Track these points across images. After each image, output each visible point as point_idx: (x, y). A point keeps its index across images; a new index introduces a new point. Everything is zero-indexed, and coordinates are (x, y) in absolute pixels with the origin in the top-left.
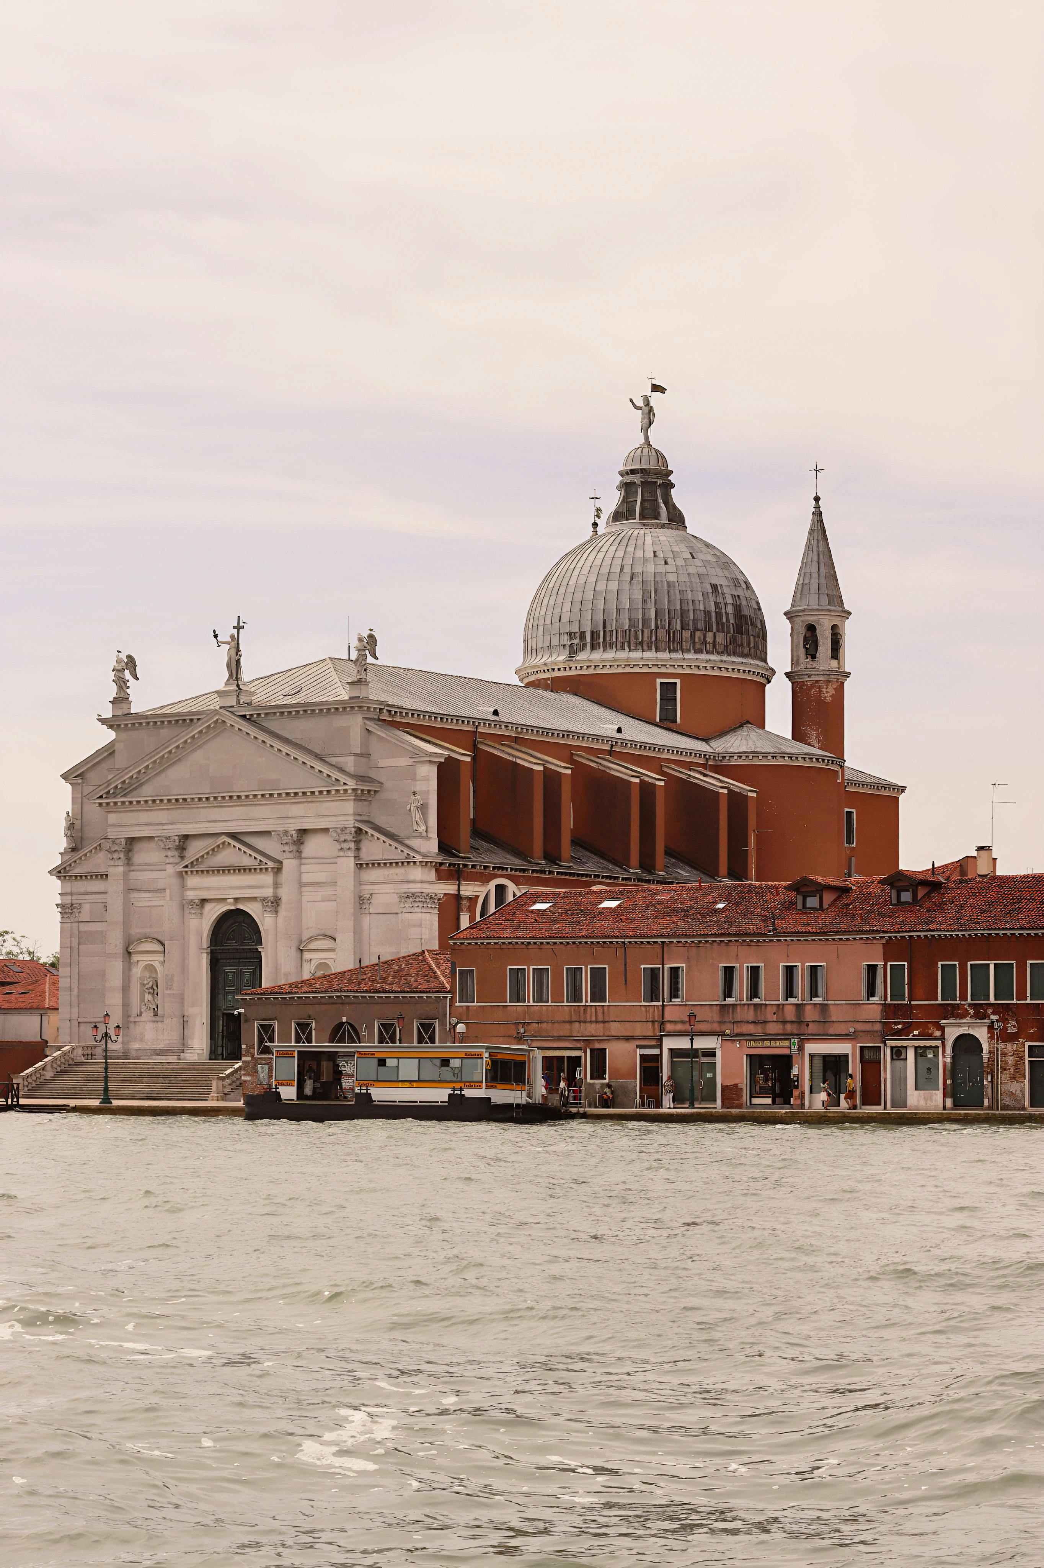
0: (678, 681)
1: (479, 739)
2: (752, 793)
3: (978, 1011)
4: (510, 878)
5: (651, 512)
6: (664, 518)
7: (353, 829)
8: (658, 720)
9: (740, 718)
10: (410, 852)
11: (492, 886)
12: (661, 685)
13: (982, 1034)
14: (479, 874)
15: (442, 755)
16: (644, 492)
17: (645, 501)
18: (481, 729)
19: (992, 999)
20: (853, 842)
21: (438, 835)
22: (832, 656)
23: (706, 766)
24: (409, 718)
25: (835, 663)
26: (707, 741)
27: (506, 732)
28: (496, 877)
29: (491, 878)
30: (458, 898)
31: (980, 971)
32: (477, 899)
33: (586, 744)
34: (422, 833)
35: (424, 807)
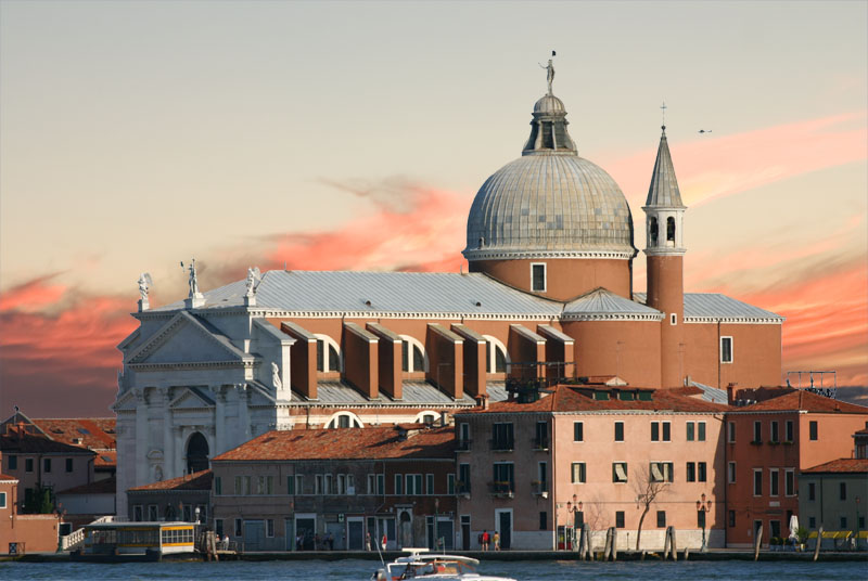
0: (545, 264)
1: (346, 323)
2: (569, 342)
3: (409, 500)
4: (350, 411)
5: (548, 144)
6: (555, 145)
7: (245, 385)
8: (532, 290)
9: (594, 286)
10: (273, 399)
11: (336, 417)
12: (534, 266)
13: (410, 511)
14: (325, 410)
15: (292, 342)
16: (544, 130)
17: (544, 136)
18: (347, 316)
19: (414, 494)
20: (730, 360)
21: (292, 388)
22: (668, 239)
23: (551, 323)
24: (288, 316)
25: (671, 243)
26: (565, 303)
27: (369, 316)
28: (339, 410)
29: (335, 412)
30: (307, 424)
31: (410, 479)
32: (323, 425)
33: (440, 318)
34: (279, 388)
35: (280, 374)
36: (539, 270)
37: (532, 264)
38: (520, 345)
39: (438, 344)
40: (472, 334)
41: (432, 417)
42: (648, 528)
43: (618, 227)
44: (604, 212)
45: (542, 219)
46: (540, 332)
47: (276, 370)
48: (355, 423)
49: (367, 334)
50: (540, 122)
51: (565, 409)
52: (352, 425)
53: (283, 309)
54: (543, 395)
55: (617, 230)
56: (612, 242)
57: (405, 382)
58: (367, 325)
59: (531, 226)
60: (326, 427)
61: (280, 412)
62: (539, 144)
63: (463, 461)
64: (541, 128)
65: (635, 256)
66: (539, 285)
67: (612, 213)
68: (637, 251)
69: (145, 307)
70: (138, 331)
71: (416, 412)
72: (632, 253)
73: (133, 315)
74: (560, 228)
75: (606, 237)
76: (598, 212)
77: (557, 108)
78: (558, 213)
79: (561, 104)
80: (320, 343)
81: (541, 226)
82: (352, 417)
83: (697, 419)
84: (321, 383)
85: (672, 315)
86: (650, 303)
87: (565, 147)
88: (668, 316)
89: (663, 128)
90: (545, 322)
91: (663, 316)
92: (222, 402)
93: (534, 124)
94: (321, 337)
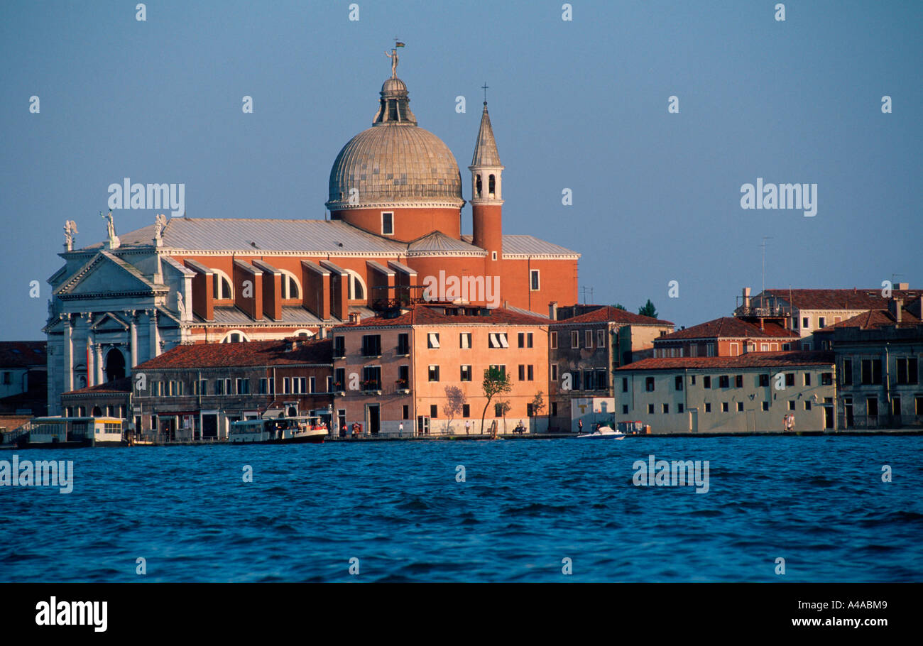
0: (392, 213)
1: (235, 260)
2: (413, 274)
3: (296, 397)
4: (240, 329)
5: (394, 117)
6: (400, 120)
7: (155, 310)
8: (382, 233)
9: (432, 230)
10: (178, 321)
11: (229, 335)
12: (384, 214)
13: (296, 407)
14: (220, 330)
15: (193, 274)
16: (390, 105)
17: (390, 110)
18: (236, 255)
19: (300, 392)
20: (537, 288)
21: (193, 313)
22: (490, 192)
23: (398, 259)
24: (189, 254)
25: (492, 195)
26: (409, 244)
27: (253, 254)
28: (231, 329)
29: (228, 330)
30: (206, 341)
31: (296, 381)
32: (219, 341)
33: (310, 255)
34: (183, 313)
35: (184, 300)
36: (388, 218)
37: (382, 213)
38: (376, 276)
39: (310, 275)
40: (336, 267)
41: (305, 334)
42: (488, 418)
43: (450, 183)
44: (439, 171)
45: (390, 177)
46: (391, 267)
47: (180, 296)
48: (244, 339)
49: (254, 269)
50: (386, 100)
51: (422, 323)
52: (241, 340)
53: (185, 249)
54: (404, 312)
55: (450, 186)
56: (446, 195)
57: (284, 307)
58: (252, 262)
59: (381, 182)
60: (221, 342)
61: (183, 332)
62: (386, 118)
63: (338, 365)
64: (387, 104)
65: (463, 206)
66: (388, 229)
67: (444, 172)
68: (465, 202)
69: (70, 248)
70: (65, 267)
71: (293, 330)
72: (461, 203)
73: (60, 255)
74: (404, 184)
75: (441, 191)
76: (434, 171)
77: (401, 88)
78: (403, 171)
79: (404, 85)
80: (215, 276)
81: (390, 182)
82: (242, 335)
83: (526, 330)
84: (216, 308)
85: (493, 252)
86: (475, 243)
87: (407, 120)
88: (490, 254)
89: (485, 103)
90: (394, 259)
91: (487, 253)
92: (135, 324)
93: (383, 102)
94: (216, 271)
